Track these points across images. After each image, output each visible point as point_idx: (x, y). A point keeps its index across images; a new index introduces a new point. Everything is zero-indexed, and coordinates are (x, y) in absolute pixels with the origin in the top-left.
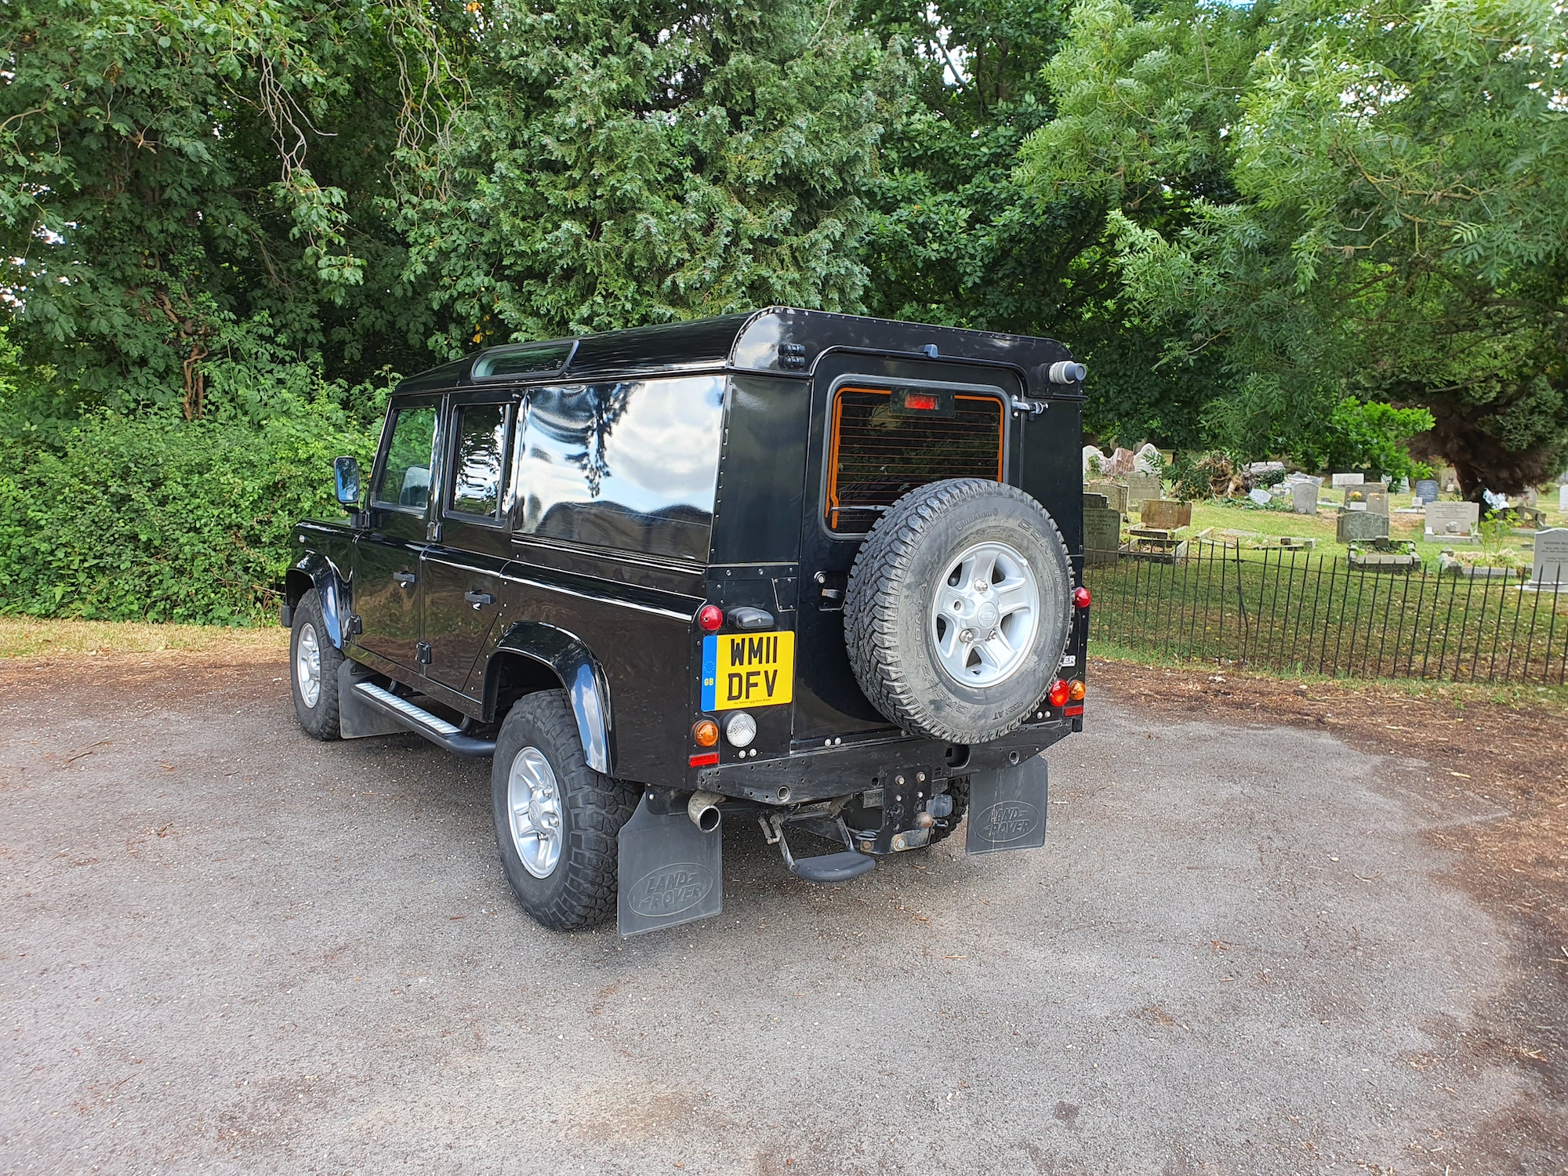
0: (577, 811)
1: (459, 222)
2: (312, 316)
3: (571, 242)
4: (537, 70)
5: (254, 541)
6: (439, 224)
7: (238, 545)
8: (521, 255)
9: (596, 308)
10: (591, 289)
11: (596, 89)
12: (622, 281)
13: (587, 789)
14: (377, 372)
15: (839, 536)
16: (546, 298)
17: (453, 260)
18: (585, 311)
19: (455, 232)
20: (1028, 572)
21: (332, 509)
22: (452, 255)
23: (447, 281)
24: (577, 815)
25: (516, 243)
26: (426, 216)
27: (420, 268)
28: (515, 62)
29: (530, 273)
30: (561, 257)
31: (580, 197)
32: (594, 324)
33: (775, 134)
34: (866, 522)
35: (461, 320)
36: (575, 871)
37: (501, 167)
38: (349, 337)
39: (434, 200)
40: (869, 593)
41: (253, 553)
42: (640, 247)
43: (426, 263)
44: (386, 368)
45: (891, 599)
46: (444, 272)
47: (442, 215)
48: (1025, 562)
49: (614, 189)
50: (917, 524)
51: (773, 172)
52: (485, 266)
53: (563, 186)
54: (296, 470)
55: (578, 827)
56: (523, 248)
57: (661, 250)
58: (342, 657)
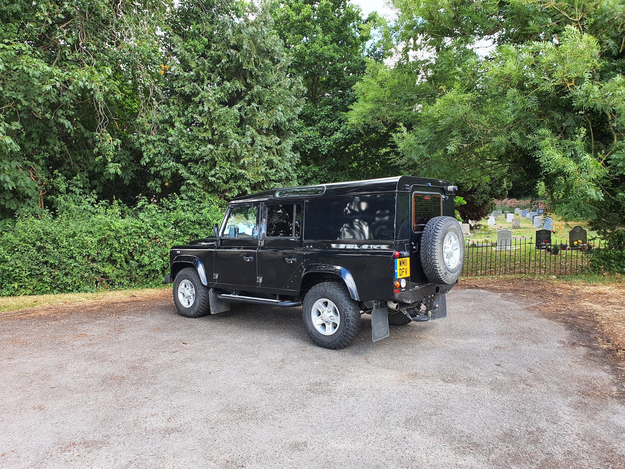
0: (347, 312)
1: (161, 143)
2: (86, 177)
3: (209, 151)
4: (188, 91)
5: (94, 260)
6: (153, 144)
7: (88, 262)
8: (187, 154)
9: (216, 171)
10: (215, 166)
11: (213, 98)
12: (225, 162)
13: (349, 306)
14: (137, 197)
15: (416, 232)
16: (200, 169)
17: (159, 157)
18: (213, 172)
19: (159, 147)
20: (457, 239)
21: (126, 247)
22: (159, 155)
23: (157, 164)
24: (347, 314)
25: (186, 151)
26: (148, 142)
27: (148, 160)
28: (180, 89)
29: (190, 160)
30: (206, 156)
31: (209, 135)
32: (216, 177)
34: (422, 228)
35: (161, 178)
36: (348, 329)
37: (177, 124)
38: (98, 184)
39: (151, 136)
40: (429, 246)
41: (95, 265)
42: (233, 151)
43: (149, 158)
44: (140, 195)
45: (436, 247)
46: (156, 161)
47: (155, 141)
48: (457, 237)
49: (221, 132)
50: (439, 228)
51: (272, 125)
52: (172, 158)
53: (202, 131)
54: (112, 234)
55: (348, 317)
56: (188, 152)
57: (239, 152)
58: (207, 288)
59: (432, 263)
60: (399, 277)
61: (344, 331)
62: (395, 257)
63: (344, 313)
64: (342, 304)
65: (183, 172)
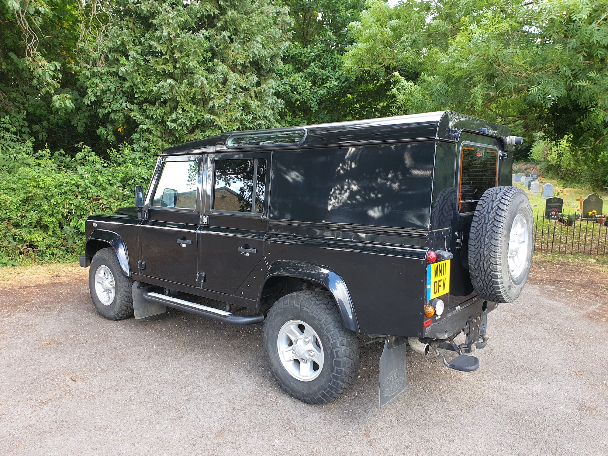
0: (337, 350)
1: (110, 77)
2: (24, 119)
3: (169, 88)
4: (146, 10)
5: (17, 225)
6: (101, 78)
7: (9, 228)
8: (142, 92)
9: (178, 115)
10: (175, 108)
11: (175, 21)
12: (190, 104)
13: (341, 339)
14: (76, 145)
15: (462, 214)
16: (157, 112)
17: (108, 95)
18: (174, 116)
19: (108, 82)
21: (58, 209)
22: (107, 92)
23: (105, 104)
24: (337, 352)
25: (141, 87)
26: (94, 75)
27: (93, 99)
28: (135, 6)
29: (146, 101)
30: (164, 94)
31: (169, 68)
32: (178, 123)
33: (248, 44)
35: (113, 122)
36: (337, 378)
37: (132, 53)
39: (98, 67)
41: (17, 231)
42: (199, 90)
43: (96, 96)
44: (81, 143)
45: (499, 242)
46: (104, 100)
47: (102, 74)
48: (525, 221)
49: (184, 65)
50: (504, 207)
51: (249, 60)
52: (125, 98)
53: (161, 63)
54: (39, 192)
55: (338, 357)
56: (144, 89)
57: (207, 91)
58: (131, 280)
59: (489, 270)
60: (432, 296)
61: (331, 380)
62: (429, 262)
63: (332, 351)
64: (329, 335)
65: (136, 115)
